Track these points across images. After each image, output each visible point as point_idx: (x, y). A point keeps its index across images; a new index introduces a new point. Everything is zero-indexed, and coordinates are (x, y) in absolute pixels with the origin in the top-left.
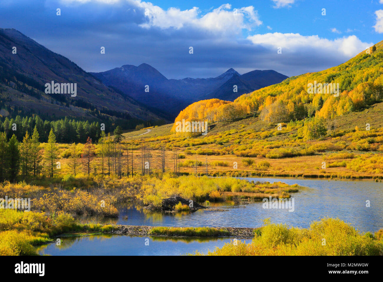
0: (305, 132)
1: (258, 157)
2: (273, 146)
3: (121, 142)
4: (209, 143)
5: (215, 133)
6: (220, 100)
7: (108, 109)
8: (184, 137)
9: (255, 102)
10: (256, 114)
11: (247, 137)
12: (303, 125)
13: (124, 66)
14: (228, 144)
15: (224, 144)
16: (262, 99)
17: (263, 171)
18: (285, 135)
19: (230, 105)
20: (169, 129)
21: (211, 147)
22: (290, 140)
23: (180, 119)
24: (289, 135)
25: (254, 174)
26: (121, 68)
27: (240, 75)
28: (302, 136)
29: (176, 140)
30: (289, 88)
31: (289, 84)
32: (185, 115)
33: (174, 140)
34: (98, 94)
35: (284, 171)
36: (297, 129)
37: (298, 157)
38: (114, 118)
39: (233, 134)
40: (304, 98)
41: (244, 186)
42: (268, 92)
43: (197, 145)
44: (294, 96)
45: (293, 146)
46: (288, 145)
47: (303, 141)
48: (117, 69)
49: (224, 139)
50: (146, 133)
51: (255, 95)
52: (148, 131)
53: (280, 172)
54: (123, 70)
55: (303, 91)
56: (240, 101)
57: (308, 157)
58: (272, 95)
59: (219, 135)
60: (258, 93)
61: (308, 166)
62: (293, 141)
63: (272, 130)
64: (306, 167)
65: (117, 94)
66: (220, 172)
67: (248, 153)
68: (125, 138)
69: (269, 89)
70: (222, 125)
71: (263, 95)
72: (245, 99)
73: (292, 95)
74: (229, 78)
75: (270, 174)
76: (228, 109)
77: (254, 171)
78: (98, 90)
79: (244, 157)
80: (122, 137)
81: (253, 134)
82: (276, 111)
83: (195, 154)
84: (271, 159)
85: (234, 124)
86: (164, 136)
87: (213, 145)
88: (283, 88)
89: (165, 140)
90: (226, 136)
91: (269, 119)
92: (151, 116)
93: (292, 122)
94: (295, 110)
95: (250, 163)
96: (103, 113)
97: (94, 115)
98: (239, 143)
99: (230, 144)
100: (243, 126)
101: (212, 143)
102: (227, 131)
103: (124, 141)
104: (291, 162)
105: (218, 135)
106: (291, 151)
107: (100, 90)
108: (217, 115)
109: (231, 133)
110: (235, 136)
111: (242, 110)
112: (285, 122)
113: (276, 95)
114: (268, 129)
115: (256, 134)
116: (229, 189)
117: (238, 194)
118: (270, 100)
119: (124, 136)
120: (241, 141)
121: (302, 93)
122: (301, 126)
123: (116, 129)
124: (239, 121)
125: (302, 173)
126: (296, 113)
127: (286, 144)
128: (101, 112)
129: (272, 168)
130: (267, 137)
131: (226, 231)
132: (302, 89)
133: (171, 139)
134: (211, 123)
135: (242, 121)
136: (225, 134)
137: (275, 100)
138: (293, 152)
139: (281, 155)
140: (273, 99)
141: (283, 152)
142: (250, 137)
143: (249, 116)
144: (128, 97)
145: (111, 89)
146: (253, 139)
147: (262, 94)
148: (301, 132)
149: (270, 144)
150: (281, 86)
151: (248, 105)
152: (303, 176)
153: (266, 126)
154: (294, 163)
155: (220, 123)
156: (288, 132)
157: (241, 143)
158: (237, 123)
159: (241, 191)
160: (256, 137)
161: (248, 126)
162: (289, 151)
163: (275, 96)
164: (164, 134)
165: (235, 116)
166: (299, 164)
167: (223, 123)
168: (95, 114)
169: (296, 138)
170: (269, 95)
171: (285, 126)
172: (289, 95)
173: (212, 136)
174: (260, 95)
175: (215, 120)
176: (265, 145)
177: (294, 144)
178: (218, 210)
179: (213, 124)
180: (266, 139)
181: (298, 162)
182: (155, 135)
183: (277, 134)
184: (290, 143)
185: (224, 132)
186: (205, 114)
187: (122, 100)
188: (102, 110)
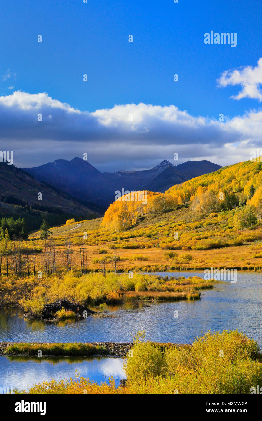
0: (235, 221)
1: (183, 249)
2: (201, 237)
3: (48, 238)
4: (138, 236)
5: (145, 225)
6: (150, 191)
7: (40, 205)
8: (114, 231)
9: (187, 193)
10: (187, 205)
11: (177, 228)
12: (234, 214)
13: (56, 161)
14: (157, 236)
15: (153, 236)
16: (194, 189)
17: (184, 265)
18: (215, 225)
19: (161, 197)
20: (99, 223)
21: (139, 240)
22: (220, 230)
23: (110, 213)
24: (219, 225)
25: (173, 268)
26: (54, 163)
27: (174, 166)
28: (232, 226)
29: (105, 234)
30: (220, 178)
31: (221, 173)
32: (114, 208)
33: (103, 234)
34: (30, 190)
35: (206, 263)
36: (228, 219)
37: (225, 248)
38: (46, 213)
39: (163, 226)
40: (235, 187)
41: (150, 284)
42: (200, 182)
43: (125, 238)
44: (225, 185)
45: (222, 236)
46: (217, 235)
47: (233, 231)
48: (49, 164)
49: (153, 231)
50: (76, 228)
51: (186, 186)
52: (78, 226)
53: (201, 265)
54: (55, 164)
55: (234, 179)
56: (171, 192)
57: (236, 247)
58: (203, 185)
59: (150, 227)
60: (189, 183)
61: (234, 257)
62: (223, 231)
63: (203, 221)
64: (231, 259)
65: (50, 189)
66: (136, 267)
67: (173, 245)
68: (52, 234)
69: (201, 179)
70: (152, 217)
71: (194, 186)
72: (176, 190)
73: (223, 184)
74: (163, 169)
75: (190, 267)
76: (158, 200)
77: (174, 265)
78: (30, 186)
79: (169, 249)
80: (49, 233)
81: (183, 225)
82: (207, 201)
83: (120, 248)
84: (197, 251)
85: (165, 215)
86: (94, 231)
87: (142, 238)
88: (214, 177)
89: (94, 235)
90: (157, 228)
91: (200, 210)
92: (85, 210)
93: (223, 211)
94: (226, 200)
95: (171, 256)
96: (35, 209)
97: (25, 212)
98: (168, 235)
99: (159, 236)
100: (174, 217)
101: (140, 236)
102: (158, 223)
103: (52, 237)
104: (216, 253)
105: (148, 227)
106: (219, 241)
107: (32, 186)
108: (147, 207)
109: (161, 225)
110: (164, 228)
111: (173, 201)
112: (216, 212)
113: (208, 185)
114: (199, 219)
115: (186, 225)
116: (132, 288)
117: (141, 294)
118: (202, 190)
119: (51, 232)
120: (170, 233)
121: (233, 181)
122: (232, 216)
123: (43, 225)
124: (170, 212)
125: (224, 265)
126: (227, 202)
127: (216, 234)
128: (33, 208)
129: (194, 261)
130: (196, 228)
131: (104, 347)
132: (234, 177)
133: (101, 234)
134: (141, 215)
135: (172, 212)
136: (156, 226)
137: (207, 189)
138: (220, 243)
139: (208, 246)
140: (204, 188)
141: (210, 243)
142: (180, 228)
143: (179, 207)
144: (61, 192)
145: (43, 184)
146: (182, 231)
147: (194, 184)
148: (231, 222)
149: (199, 235)
150: (212, 176)
151: (180, 196)
152: (225, 268)
153: (197, 217)
154: (220, 255)
155: (150, 215)
156: (218, 222)
157: (170, 235)
158: (168, 215)
159: (146, 290)
160: (186, 228)
161: (179, 217)
162: (217, 242)
163: (206, 185)
164: (94, 228)
165: (166, 207)
166: (225, 255)
167: (153, 215)
168: (27, 211)
169: (226, 228)
170: (200, 184)
171: (216, 216)
172: (220, 184)
173: (142, 228)
174: (192, 186)
175: (145, 212)
176: (193, 236)
177: (224, 234)
178: (109, 317)
179: (144, 216)
180: (196, 230)
181: (224, 253)
182: (85, 230)
183: (207, 225)
184: (219, 234)
185: (155, 224)
186: (135, 206)
187: (55, 195)
188: (34, 205)
